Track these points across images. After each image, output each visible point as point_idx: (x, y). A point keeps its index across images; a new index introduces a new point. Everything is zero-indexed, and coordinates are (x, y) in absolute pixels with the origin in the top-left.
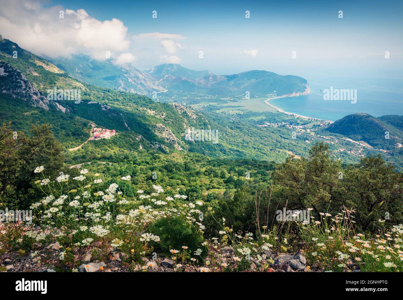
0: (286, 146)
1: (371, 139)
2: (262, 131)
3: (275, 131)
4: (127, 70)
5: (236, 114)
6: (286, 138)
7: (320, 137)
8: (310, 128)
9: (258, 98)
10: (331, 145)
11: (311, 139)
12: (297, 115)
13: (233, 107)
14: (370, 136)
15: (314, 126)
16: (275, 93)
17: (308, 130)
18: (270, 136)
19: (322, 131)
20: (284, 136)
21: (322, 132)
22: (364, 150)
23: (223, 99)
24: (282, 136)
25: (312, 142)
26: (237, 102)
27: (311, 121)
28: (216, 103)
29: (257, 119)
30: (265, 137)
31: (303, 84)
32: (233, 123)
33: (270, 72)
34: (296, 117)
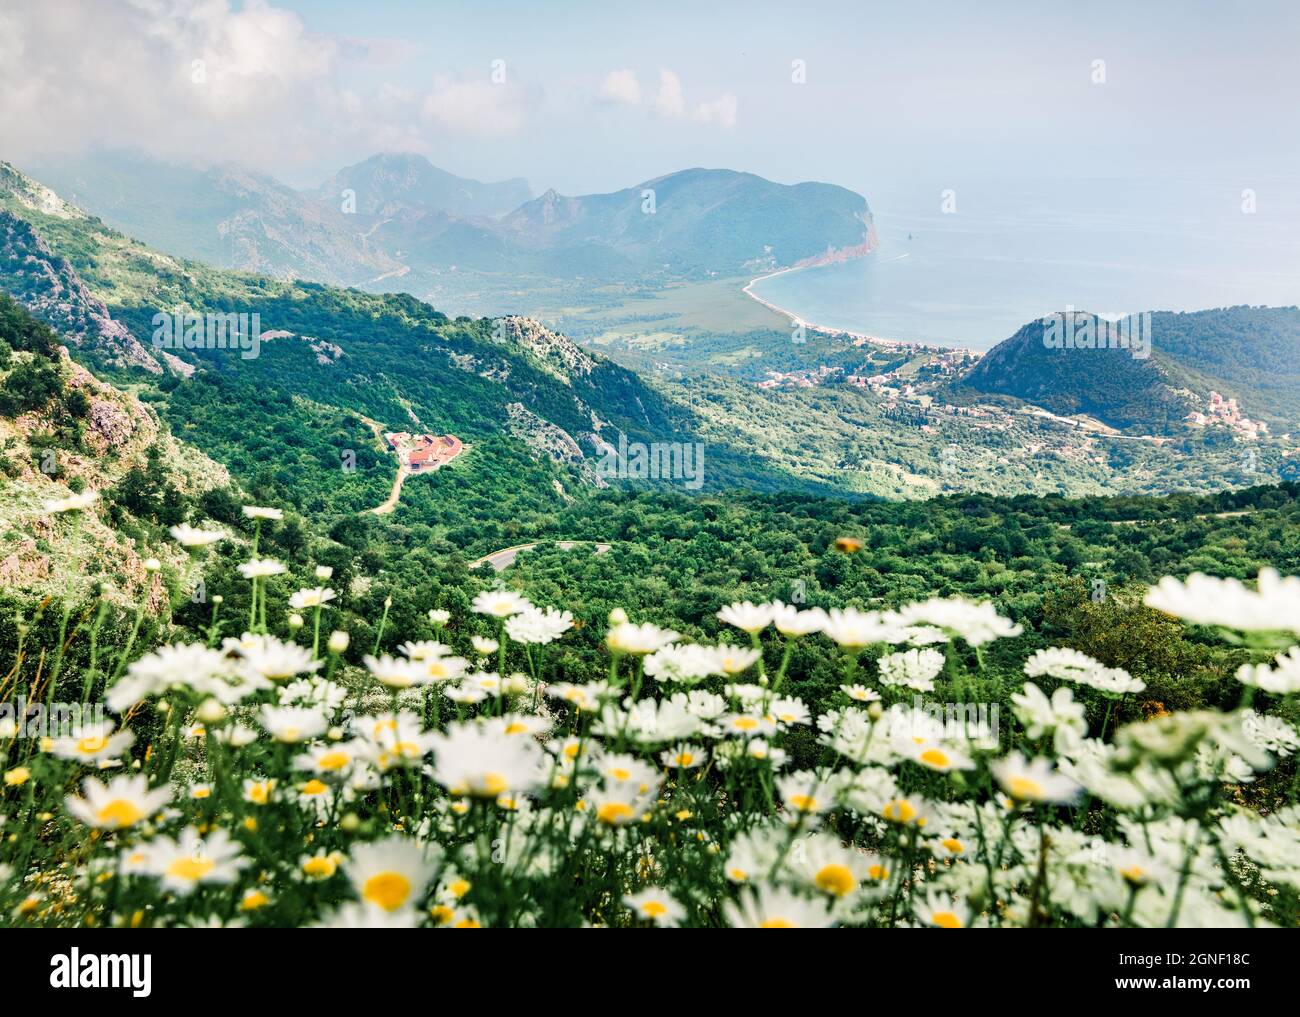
0: (877, 448)
1: (1109, 407)
2: (784, 403)
3: (821, 403)
4: (253, 194)
5: (663, 345)
6: (860, 424)
7: (956, 412)
8: (912, 380)
9: (717, 278)
10: (1000, 436)
11: (935, 421)
12: (858, 336)
13: (645, 319)
14: (1104, 395)
15: (925, 374)
16: (768, 255)
17: (910, 390)
18: (816, 421)
19: (953, 387)
20: (853, 416)
21: (954, 391)
22: (1096, 441)
23: (603, 290)
24: (847, 416)
25: (940, 429)
26: (654, 297)
27: (909, 353)
28: (583, 310)
29: (734, 359)
30: (803, 423)
31: (856, 214)
32: (684, 380)
33: (745, 174)
34: (858, 343)
